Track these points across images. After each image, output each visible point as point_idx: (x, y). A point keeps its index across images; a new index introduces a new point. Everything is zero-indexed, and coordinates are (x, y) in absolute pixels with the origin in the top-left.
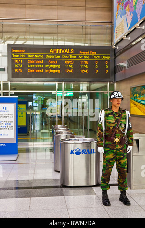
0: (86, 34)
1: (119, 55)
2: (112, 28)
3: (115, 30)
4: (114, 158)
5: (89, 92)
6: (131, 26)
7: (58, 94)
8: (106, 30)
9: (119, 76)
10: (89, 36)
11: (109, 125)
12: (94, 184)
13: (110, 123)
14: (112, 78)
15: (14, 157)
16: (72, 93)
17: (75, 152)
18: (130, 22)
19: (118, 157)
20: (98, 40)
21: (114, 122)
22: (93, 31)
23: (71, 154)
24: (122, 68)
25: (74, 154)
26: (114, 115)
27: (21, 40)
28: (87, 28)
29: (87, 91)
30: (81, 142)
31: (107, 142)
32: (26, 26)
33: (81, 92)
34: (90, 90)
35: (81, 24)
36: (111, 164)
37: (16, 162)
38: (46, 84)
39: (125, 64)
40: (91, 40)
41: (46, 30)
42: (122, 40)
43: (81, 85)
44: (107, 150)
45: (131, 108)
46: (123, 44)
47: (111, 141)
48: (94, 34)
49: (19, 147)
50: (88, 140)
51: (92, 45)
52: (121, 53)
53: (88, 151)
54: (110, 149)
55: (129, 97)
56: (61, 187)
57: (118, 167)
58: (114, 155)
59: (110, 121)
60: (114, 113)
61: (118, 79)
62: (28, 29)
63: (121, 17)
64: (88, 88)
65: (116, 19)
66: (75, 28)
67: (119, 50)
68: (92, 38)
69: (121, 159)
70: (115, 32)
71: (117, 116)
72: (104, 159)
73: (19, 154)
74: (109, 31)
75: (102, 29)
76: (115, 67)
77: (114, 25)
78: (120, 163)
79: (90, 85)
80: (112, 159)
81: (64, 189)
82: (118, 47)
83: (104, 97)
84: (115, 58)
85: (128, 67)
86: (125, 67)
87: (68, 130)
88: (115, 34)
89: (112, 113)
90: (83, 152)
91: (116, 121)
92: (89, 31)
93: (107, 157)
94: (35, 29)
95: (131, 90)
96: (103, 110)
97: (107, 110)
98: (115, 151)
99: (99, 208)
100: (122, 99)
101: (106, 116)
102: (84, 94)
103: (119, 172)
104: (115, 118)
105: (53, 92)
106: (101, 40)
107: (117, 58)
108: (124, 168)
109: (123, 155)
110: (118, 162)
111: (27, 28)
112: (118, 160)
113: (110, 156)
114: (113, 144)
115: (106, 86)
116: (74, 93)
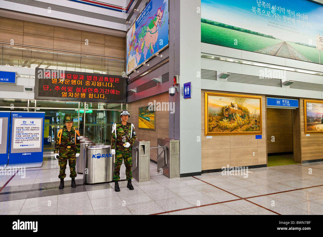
0: (105, 65)
1: (130, 83)
2: (125, 63)
3: (128, 64)
4: (122, 157)
5: (106, 110)
6: (140, 63)
7: (80, 111)
8: (121, 64)
9: (130, 99)
10: (107, 67)
11: (120, 134)
12: (111, 181)
13: (120, 133)
14: (125, 100)
15: (39, 165)
16: (92, 111)
17: (96, 156)
18: (139, 60)
19: (125, 156)
20: (114, 71)
21: (123, 132)
22: (110, 63)
23: (93, 158)
24: (133, 93)
25: (95, 157)
26: (123, 128)
27: (45, 64)
28: (106, 61)
29: (104, 110)
30: (101, 148)
31: (118, 146)
32: (53, 54)
33: (98, 110)
34: (106, 109)
35: (101, 57)
36: (121, 162)
37: (42, 168)
38: (67, 102)
39: (134, 90)
40: (108, 70)
41: (71, 59)
42: (133, 72)
43: (99, 104)
44: (118, 151)
45: (139, 123)
46: (134, 76)
47: (121, 146)
48: (111, 66)
49: (44, 156)
50: (107, 146)
51: (109, 74)
52: (132, 82)
53: (107, 155)
54: (120, 151)
55: (138, 114)
56: (83, 185)
57: (126, 163)
58: (123, 155)
59: (121, 131)
60: (123, 126)
61: (129, 101)
62: (56, 57)
63: (132, 56)
64: (105, 107)
65: (129, 57)
66: (95, 60)
67: (131, 79)
68: (109, 69)
69: (127, 157)
70: (128, 66)
71: (126, 128)
72: (116, 158)
73: (44, 161)
74: (123, 64)
75: (117, 62)
76: (127, 92)
77: (127, 61)
78: (127, 160)
79: (107, 105)
80: (121, 158)
81: (86, 186)
82: (130, 77)
83: (118, 114)
84: (127, 85)
85: (137, 92)
86: (135, 93)
87: (89, 140)
88: (127, 67)
89: (122, 126)
90: (103, 156)
91: (125, 131)
92: (106, 63)
93: (118, 156)
94: (62, 58)
95: (139, 109)
96: (115, 124)
97: (118, 123)
98: (123, 152)
99: (115, 197)
100: (129, 116)
101: (118, 128)
102: (102, 111)
103: (126, 167)
104: (124, 129)
105: (76, 109)
106: (116, 71)
107: (129, 85)
108: (130, 164)
109: (129, 155)
110: (125, 160)
111: (54, 56)
112: (126, 159)
113: (120, 156)
114: (122, 148)
115: (120, 106)
116: (93, 111)
